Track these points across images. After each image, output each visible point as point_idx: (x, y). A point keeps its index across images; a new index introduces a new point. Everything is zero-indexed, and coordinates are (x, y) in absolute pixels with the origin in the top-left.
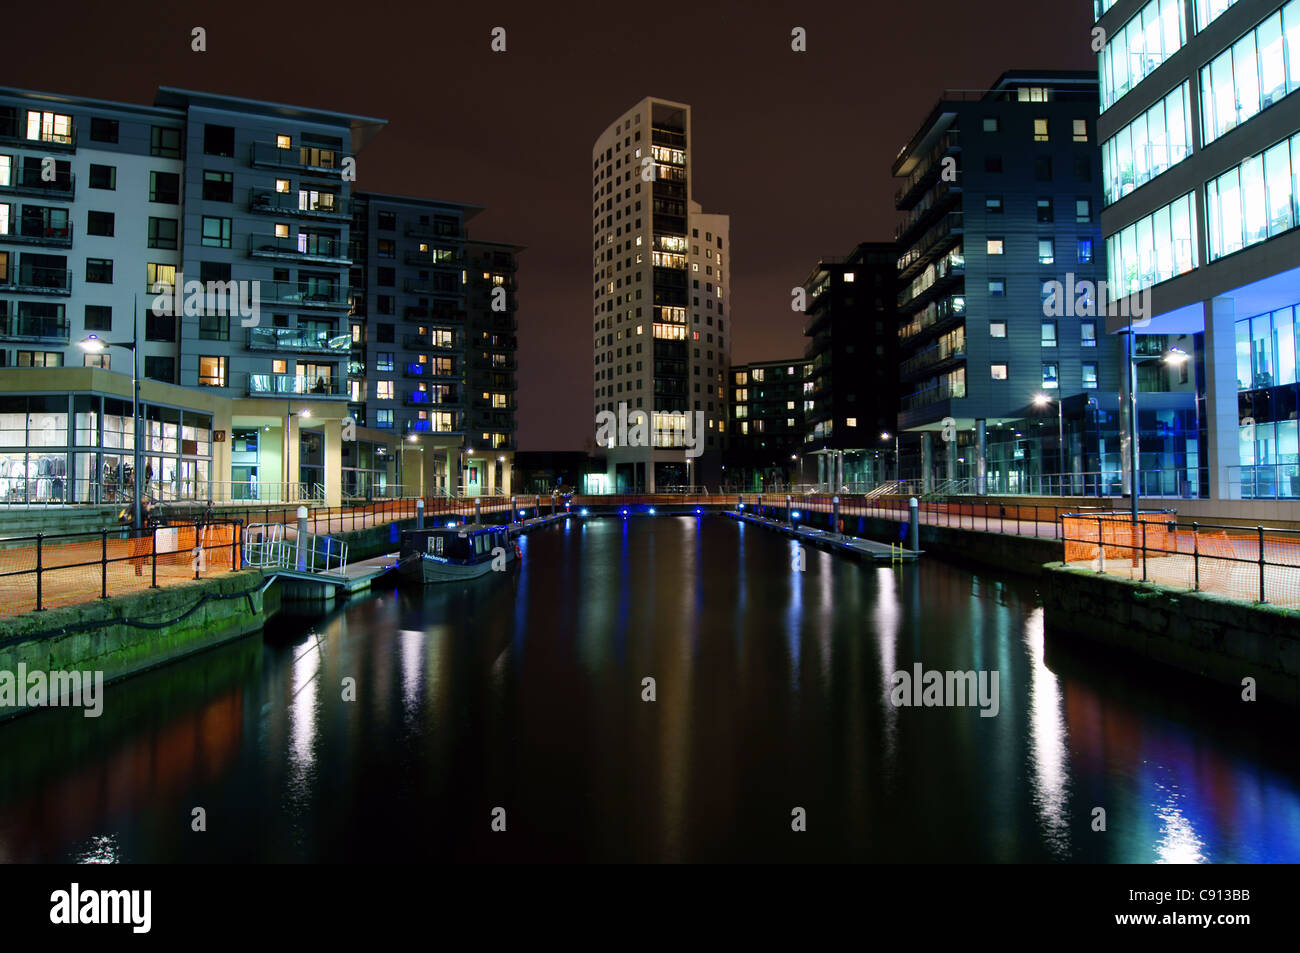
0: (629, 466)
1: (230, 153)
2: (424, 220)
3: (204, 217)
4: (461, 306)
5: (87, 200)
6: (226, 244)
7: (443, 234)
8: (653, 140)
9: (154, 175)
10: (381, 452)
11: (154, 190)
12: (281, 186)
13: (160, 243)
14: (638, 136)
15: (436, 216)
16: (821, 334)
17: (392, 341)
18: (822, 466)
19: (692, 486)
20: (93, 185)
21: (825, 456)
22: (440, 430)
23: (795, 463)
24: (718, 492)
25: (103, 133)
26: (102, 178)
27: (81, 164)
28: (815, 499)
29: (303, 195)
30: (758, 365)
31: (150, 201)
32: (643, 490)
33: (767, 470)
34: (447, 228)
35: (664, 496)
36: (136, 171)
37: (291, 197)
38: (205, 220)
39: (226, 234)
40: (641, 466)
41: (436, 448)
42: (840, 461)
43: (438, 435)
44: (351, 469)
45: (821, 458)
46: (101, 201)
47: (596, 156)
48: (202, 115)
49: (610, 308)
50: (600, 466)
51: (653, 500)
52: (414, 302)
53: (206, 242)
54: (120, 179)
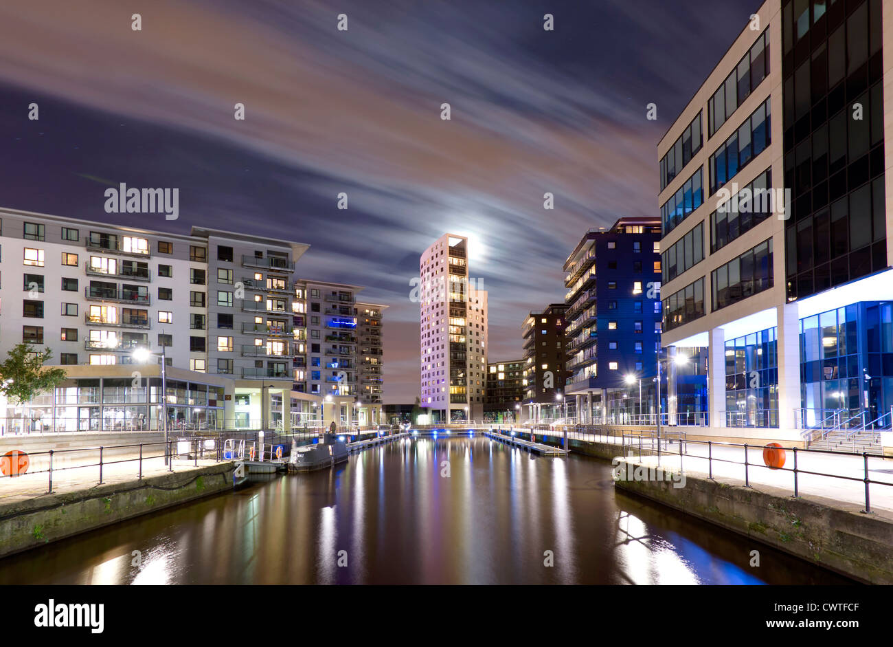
0: (439, 411)
1: (231, 260)
2: (334, 293)
3: (219, 291)
4: (353, 335)
5: (157, 283)
6: (230, 305)
7: (343, 300)
8: (450, 254)
9: (192, 271)
10: (315, 405)
11: (192, 278)
12: (258, 277)
13: (197, 304)
14: (442, 253)
15: (340, 292)
16: (530, 348)
17: (319, 352)
18: (531, 411)
19: (469, 420)
20: (160, 274)
21: (532, 406)
22: (343, 394)
23: (518, 411)
24: (481, 423)
25: (164, 248)
26: (164, 271)
27: (153, 265)
28: (527, 427)
29: (269, 281)
30: (501, 363)
31: (191, 283)
32: (445, 423)
33: (505, 413)
34: (346, 298)
35: (454, 425)
36: (182, 269)
37: (263, 282)
38: (220, 293)
39: (230, 300)
40: (444, 411)
41: (341, 403)
42: (539, 408)
43: (342, 396)
44: (298, 413)
45: (530, 407)
46: (165, 283)
47: (422, 263)
48: (215, 241)
49: (429, 336)
50: (425, 410)
51: (449, 427)
52: (330, 333)
53: (220, 303)
54: (174, 272)
